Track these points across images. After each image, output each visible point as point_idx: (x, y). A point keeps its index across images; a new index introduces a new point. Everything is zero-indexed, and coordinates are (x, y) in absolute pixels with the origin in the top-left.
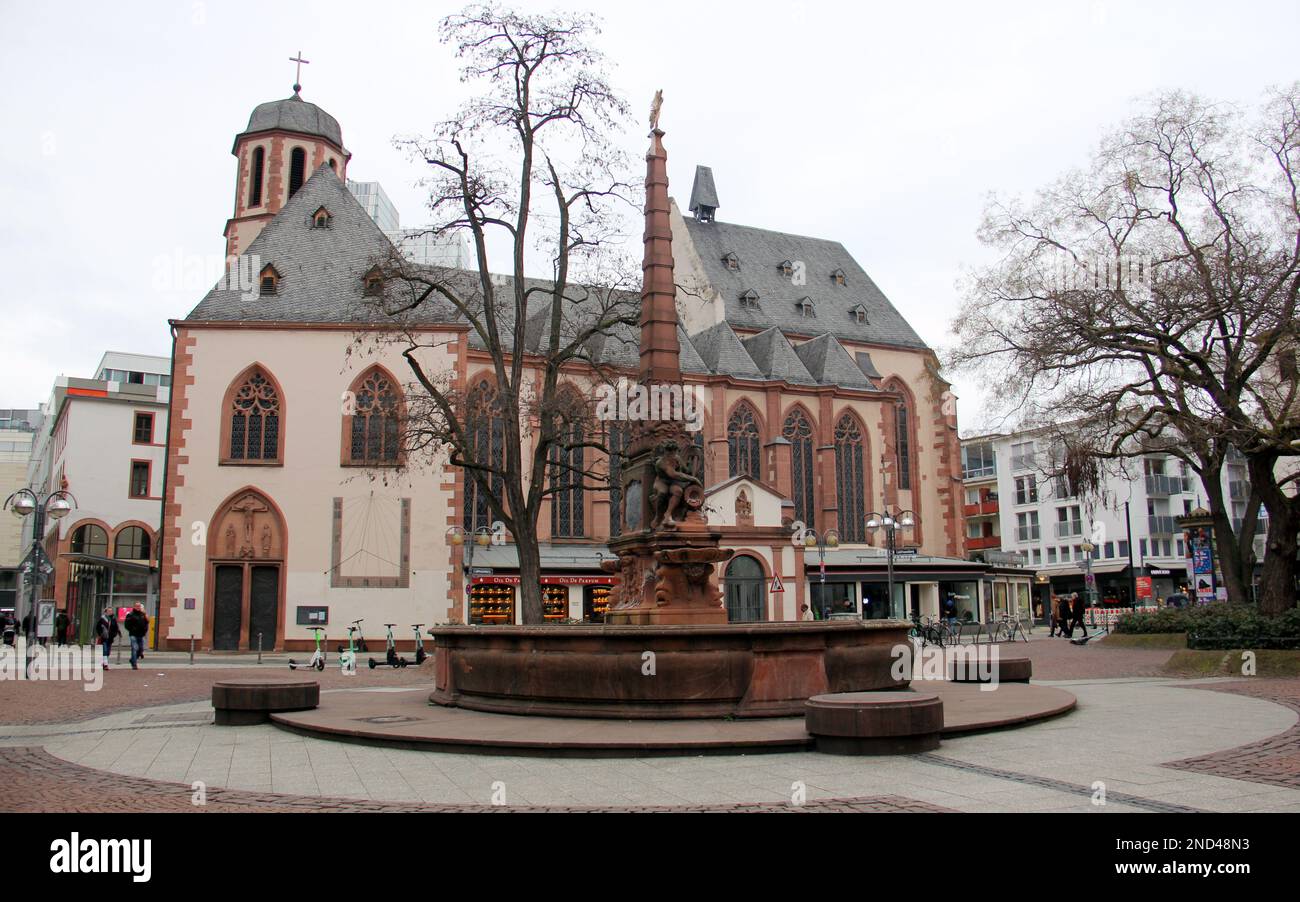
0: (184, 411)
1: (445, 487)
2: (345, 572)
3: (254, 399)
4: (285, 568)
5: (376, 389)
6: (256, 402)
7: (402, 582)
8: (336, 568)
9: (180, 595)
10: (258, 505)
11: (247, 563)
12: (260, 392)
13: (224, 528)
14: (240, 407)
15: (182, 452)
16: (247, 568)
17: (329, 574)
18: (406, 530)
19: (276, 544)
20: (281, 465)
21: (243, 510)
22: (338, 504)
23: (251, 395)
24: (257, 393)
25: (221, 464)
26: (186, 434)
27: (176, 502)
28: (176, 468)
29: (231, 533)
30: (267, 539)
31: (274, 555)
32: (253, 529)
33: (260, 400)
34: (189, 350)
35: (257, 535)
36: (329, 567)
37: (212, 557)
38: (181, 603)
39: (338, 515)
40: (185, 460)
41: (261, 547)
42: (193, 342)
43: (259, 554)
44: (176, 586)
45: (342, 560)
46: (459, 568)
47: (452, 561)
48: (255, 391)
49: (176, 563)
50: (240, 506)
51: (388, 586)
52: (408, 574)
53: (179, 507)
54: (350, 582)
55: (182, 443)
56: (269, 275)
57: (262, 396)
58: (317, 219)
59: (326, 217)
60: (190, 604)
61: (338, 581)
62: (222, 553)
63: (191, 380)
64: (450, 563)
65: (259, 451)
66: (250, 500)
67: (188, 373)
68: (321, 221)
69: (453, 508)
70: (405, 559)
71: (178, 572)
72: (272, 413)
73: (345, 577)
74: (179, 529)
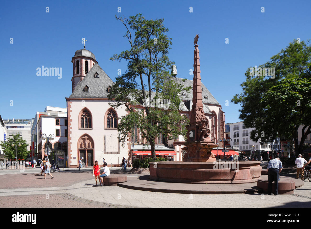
0: (70, 118)
2: (107, 151)
4: (94, 150)
5: (112, 113)
6: (86, 115)
7: (118, 153)
8: (105, 150)
9: (72, 156)
10: (88, 138)
13: (81, 142)
14: (82, 117)
15: (71, 126)
16: (86, 151)
19: (92, 145)
20: (92, 129)
22: (105, 137)
25: (79, 129)
26: (71, 122)
27: (70, 137)
28: (70, 130)
30: (90, 144)
34: (70, 104)
35: (88, 144)
36: (103, 150)
37: (79, 148)
38: (73, 158)
39: (105, 139)
40: (71, 128)
43: (88, 148)
44: (71, 154)
45: (106, 148)
46: (130, 150)
47: (129, 148)
48: (85, 113)
49: (71, 149)
50: (84, 138)
51: (116, 154)
52: (120, 151)
53: (71, 138)
55: (71, 124)
56: (86, 88)
60: (74, 158)
61: (105, 153)
63: (71, 111)
65: (87, 126)
66: (86, 136)
67: (71, 109)
69: (128, 137)
70: (119, 148)
71: (72, 152)
72: (90, 118)
73: (107, 152)
74: (71, 143)
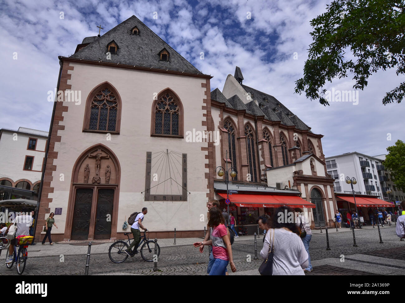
1: (203, 149)
2: (153, 192)
3: (104, 100)
4: (119, 189)
5: (168, 101)
6: (105, 101)
7: (183, 198)
9: (53, 206)
10: (104, 154)
11: (96, 187)
12: (107, 97)
13: (84, 166)
14: (96, 103)
15: (61, 123)
16: (95, 190)
17: (144, 193)
18: (185, 170)
19: (113, 176)
20: (118, 133)
21: (95, 157)
22: (149, 155)
23: (102, 98)
24: (106, 97)
25: (84, 131)
26: (64, 114)
27: (55, 150)
28: (57, 132)
29: (87, 169)
30: (108, 174)
31: (112, 182)
32: (100, 168)
33: (107, 100)
34: (69, 72)
35: (103, 171)
36: (143, 189)
37: (75, 183)
39: (149, 161)
40: (63, 128)
41: (104, 178)
42: (72, 69)
43: (103, 182)
44: (51, 200)
45: (151, 186)
46: (213, 190)
48: (104, 96)
49: (52, 186)
50: (94, 154)
51: (176, 200)
52: (187, 194)
53: (57, 153)
54: (156, 198)
55: (62, 119)
56: (113, 45)
57: (108, 98)
58: (133, 31)
59: (138, 31)
60: (58, 212)
61: (149, 197)
62: (81, 181)
63: (69, 87)
64: (208, 188)
65: (105, 127)
66: (99, 151)
67: (69, 83)
68: (135, 32)
69: (208, 160)
70: (185, 185)
71: (52, 192)
72: (113, 107)
73: (153, 195)
74: (56, 166)
